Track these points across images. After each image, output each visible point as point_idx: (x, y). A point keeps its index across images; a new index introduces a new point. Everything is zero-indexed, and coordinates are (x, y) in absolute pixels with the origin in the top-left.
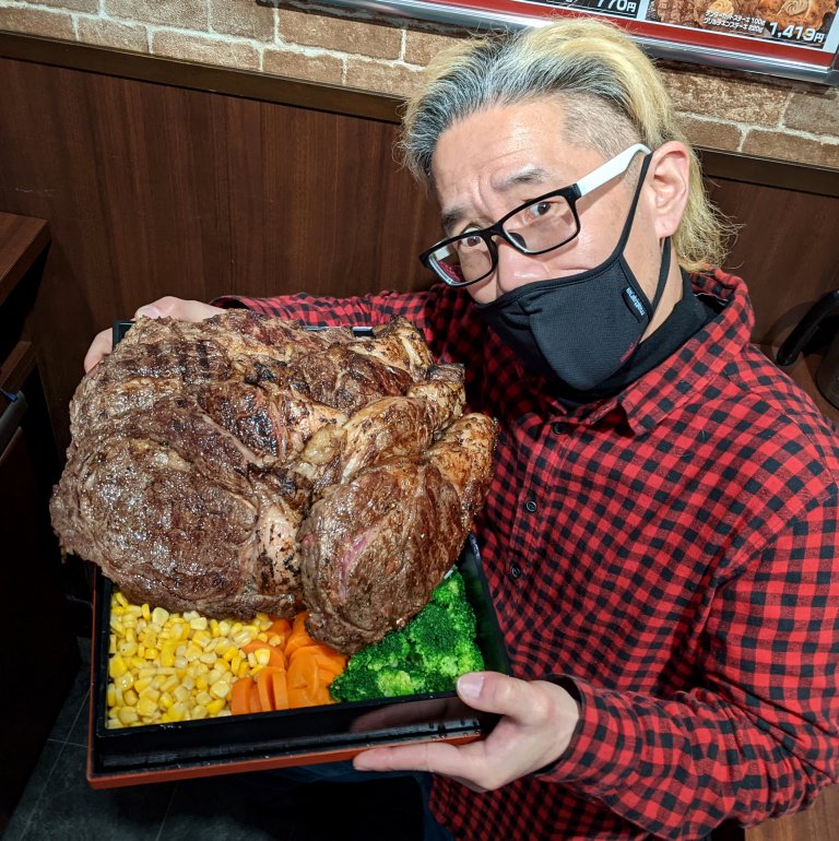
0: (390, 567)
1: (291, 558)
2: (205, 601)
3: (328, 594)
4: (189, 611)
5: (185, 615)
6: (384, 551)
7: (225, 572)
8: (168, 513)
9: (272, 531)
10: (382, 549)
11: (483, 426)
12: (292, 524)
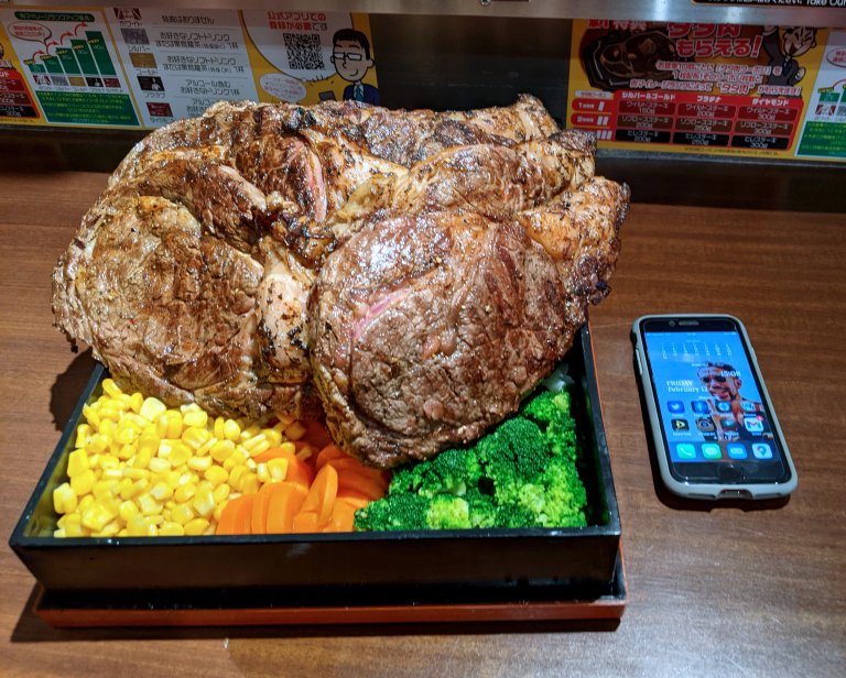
0: (431, 345)
1: (299, 331)
2: (202, 390)
3: (333, 374)
4: (188, 403)
5: (183, 408)
6: (418, 319)
7: (225, 351)
8: (170, 279)
9: (270, 291)
10: (413, 315)
11: (604, 189)
12: (301, 285)
